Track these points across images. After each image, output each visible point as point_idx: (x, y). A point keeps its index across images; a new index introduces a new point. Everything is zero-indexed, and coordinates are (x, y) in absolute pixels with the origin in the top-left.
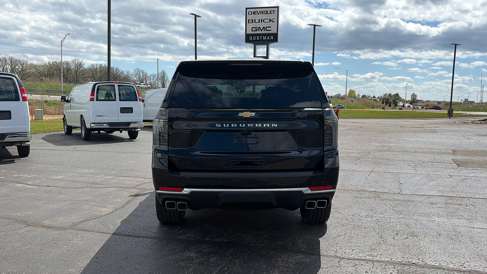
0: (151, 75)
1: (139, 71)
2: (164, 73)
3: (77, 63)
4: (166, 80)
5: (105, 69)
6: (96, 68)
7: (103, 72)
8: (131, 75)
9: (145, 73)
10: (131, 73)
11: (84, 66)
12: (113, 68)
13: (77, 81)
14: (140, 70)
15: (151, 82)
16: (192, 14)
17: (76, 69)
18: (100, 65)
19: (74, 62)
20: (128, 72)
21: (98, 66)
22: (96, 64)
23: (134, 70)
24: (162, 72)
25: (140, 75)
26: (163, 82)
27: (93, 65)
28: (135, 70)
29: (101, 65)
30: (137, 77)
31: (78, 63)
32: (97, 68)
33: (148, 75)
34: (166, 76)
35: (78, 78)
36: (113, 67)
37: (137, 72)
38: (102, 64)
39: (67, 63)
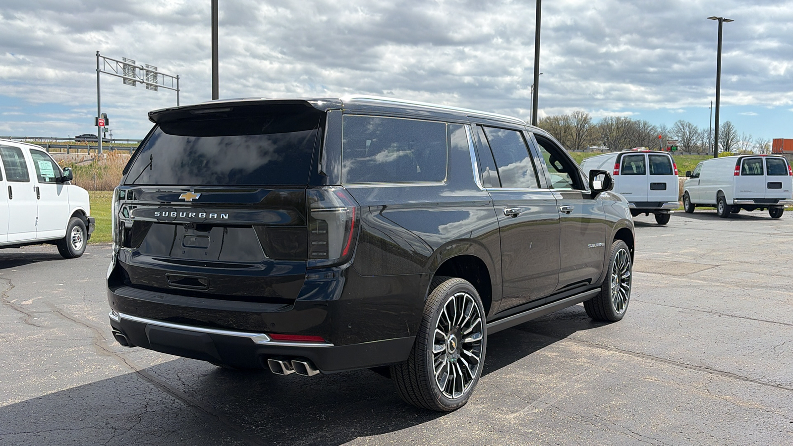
0: (704, 130)
1: (683, 125)
2: (729, 127)
3: (580, 117)
4: (733, 138)
5: (625, 124)
6: (610, 123)
7: (622, 129)
8: (668, 132)
9: (693, 127)
10: (668, 130)
11: (591, 122)
12: (638, 123)
13: (579, 145)
14: (685, 123)
15: (703, 143)
16: (714, 18)
17: (579, 126)
18: (616, 118)
19: (576, 116)
20: (664, 127)
21: (614, 120)
22: (611, 117)
23: (674, 123)
24: (724, 125)
25: (684, 132)
26: (727, 143)
27: (605, 120)
28: (676, 123)
29: (618, 119)
30: (680, 135)
31: (582, 117)
32: (612, 124)
33: (699, 131)
34: (733, 131)
35: (582, 141)
36: (638, 121)
37: (680, 126)
38: (620, 116)
39: (565, 118)
